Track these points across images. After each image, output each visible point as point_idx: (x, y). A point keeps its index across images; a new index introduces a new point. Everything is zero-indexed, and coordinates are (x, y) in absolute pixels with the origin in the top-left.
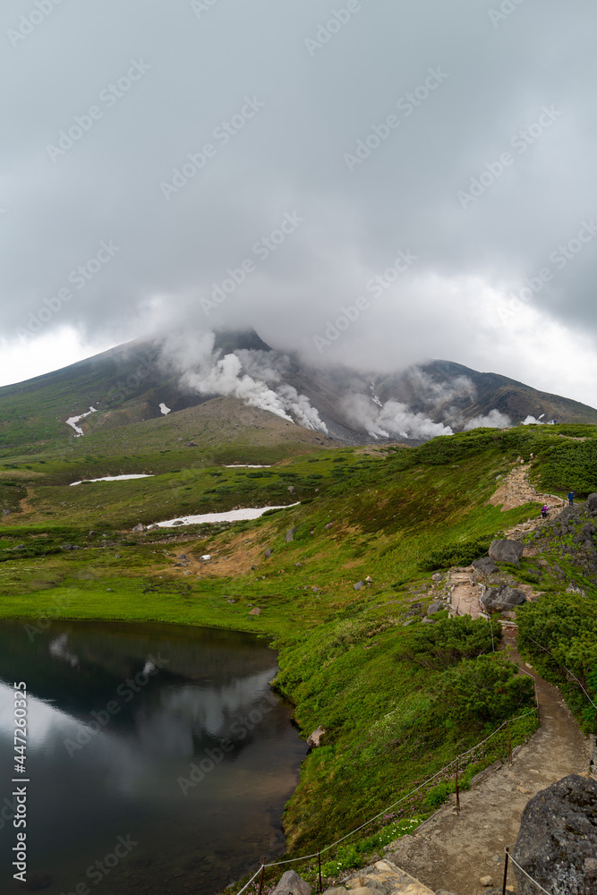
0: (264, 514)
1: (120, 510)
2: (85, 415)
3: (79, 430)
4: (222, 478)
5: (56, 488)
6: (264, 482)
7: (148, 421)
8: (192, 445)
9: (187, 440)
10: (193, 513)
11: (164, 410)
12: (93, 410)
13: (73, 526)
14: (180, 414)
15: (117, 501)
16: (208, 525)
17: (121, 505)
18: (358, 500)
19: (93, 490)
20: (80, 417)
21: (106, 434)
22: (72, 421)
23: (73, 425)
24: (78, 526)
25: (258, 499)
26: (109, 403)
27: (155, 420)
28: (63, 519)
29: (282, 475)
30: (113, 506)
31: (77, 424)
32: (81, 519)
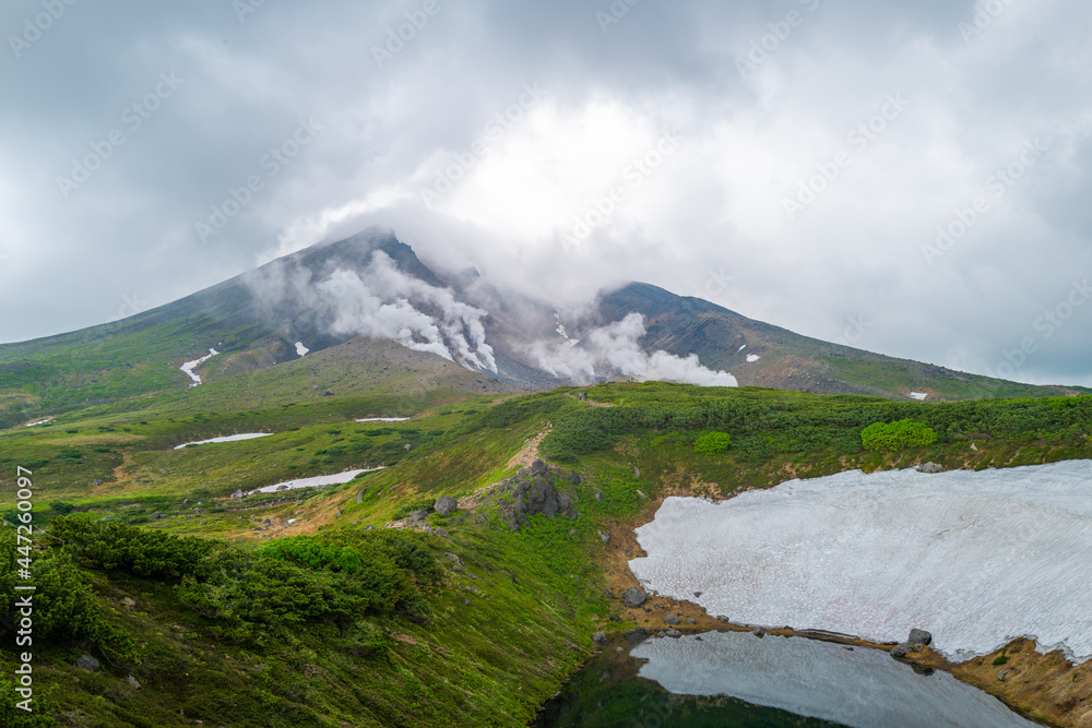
0: (357, 477)
1: (223, 476)
2: (204, 359)
3: (196, 378)
4: (340, 437)
5: (157, 452)
6: (381, 440)
7: (279, 365)
8: (328, 394)
9: (324, 387)
10: (300, 476)
11: (301, 350)
12: (214, 352)
13: (170, 494)
14: (319, 355)
15: (223, 465)
16: (310, 489)
17: (226, 469)
18: (425, 463)
19: (198, 454)
20: (197, 361)
21: (227, 382)
22: (187, 367)
23: (189, 372)
24: (175, 494)
25: (371, 459)
26: (233, 343)
27: (288, 364)
28: (161, 487)
29: (402, 432)
30: (217, 471)
31: (193, 370)
32: (179, 487)
